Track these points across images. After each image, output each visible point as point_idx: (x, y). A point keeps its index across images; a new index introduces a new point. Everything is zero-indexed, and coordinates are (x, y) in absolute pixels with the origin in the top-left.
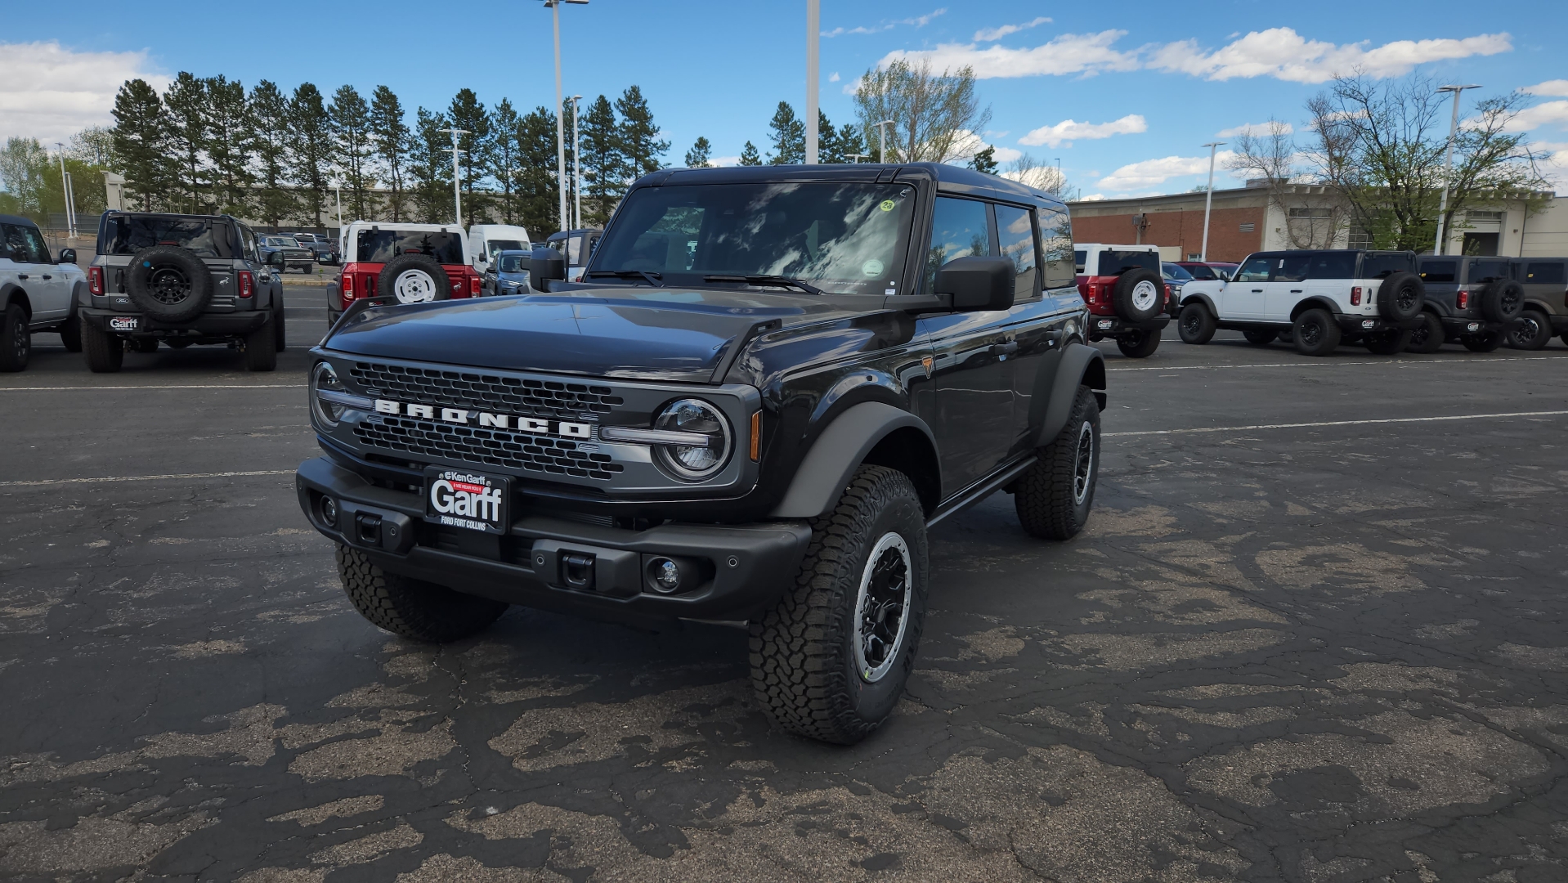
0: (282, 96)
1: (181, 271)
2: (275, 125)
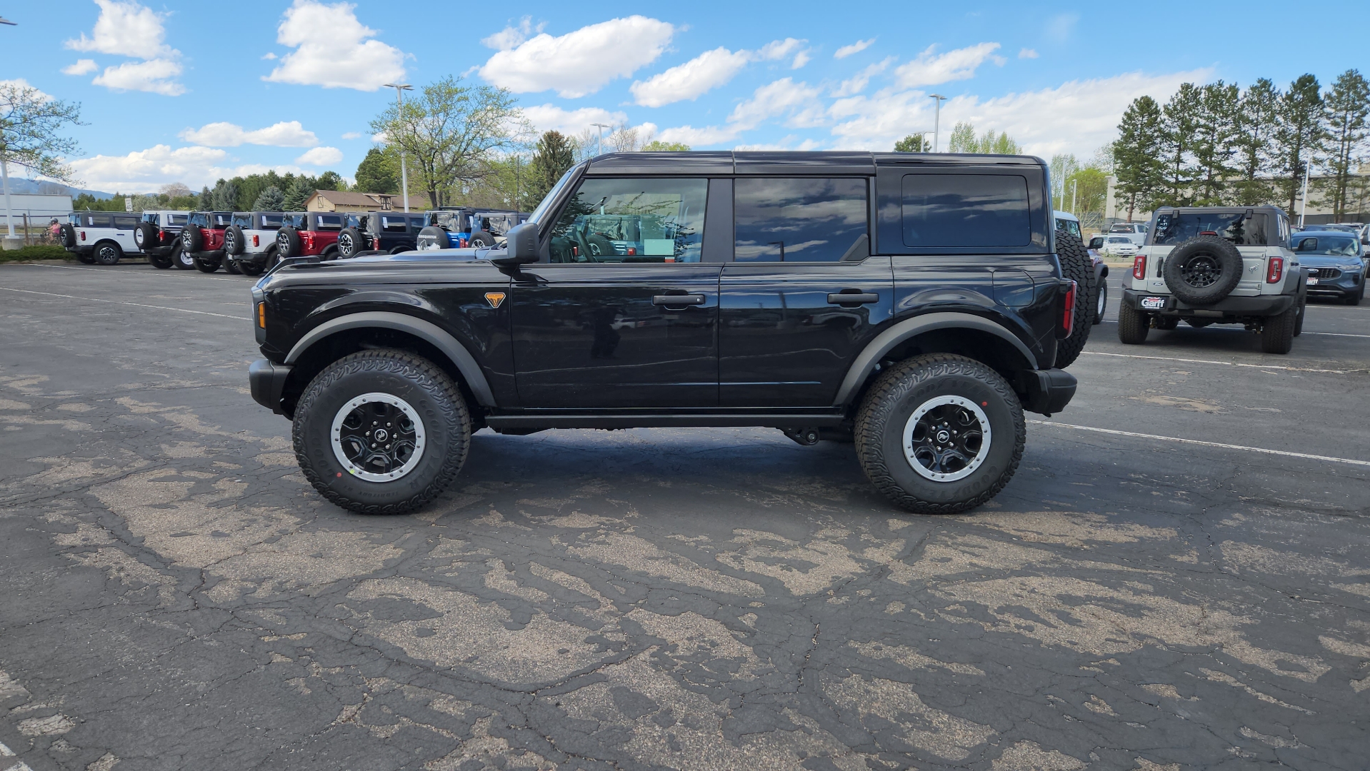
0: (1276, 91)
2: (1264, 119)
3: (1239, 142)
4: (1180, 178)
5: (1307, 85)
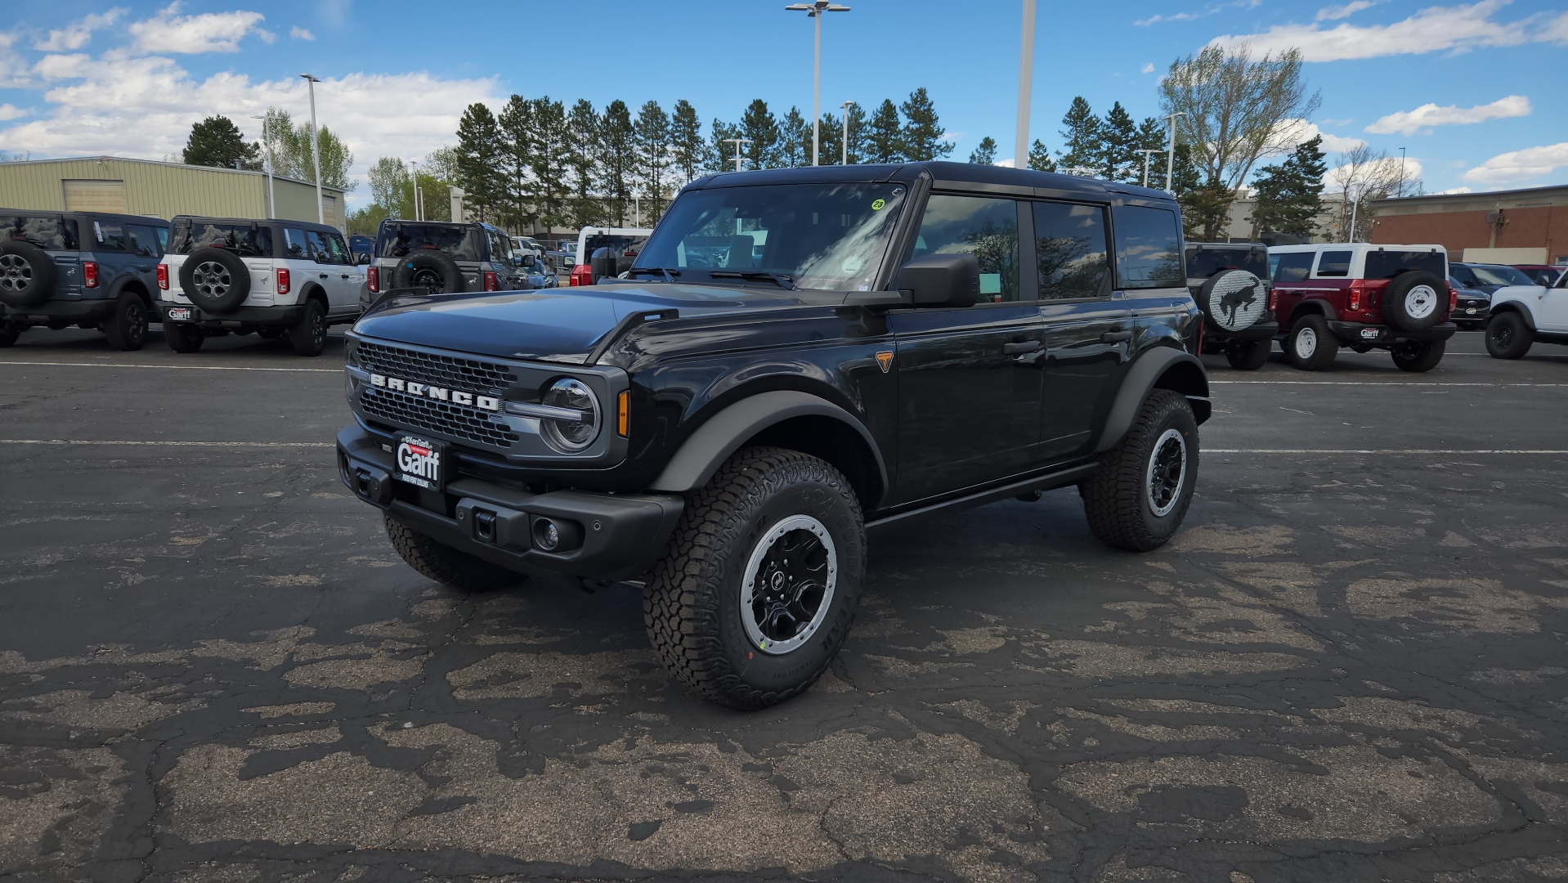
0: (596, 114)
1: (437, 272)
2: (589, 140)
3: (571, 161)
4: (523, 193)
5: (618, 109)
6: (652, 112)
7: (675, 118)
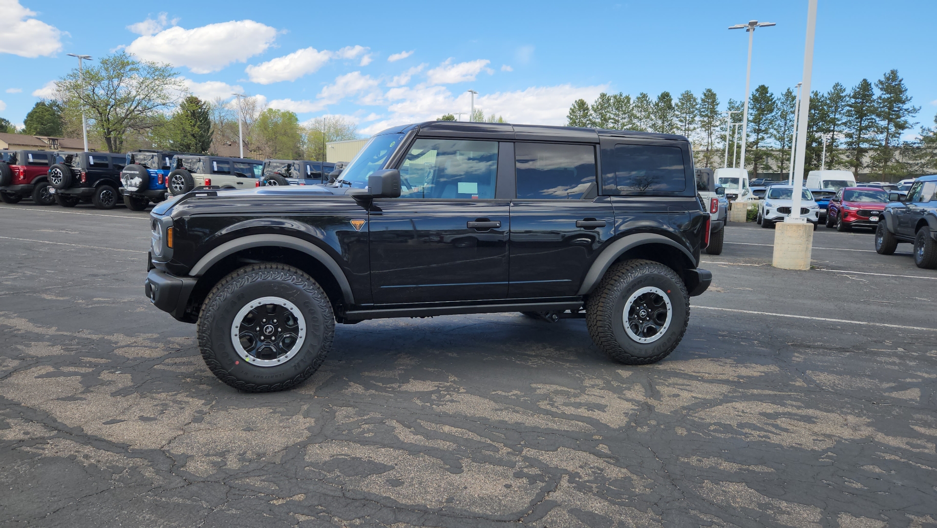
0: (650, 100)
5: (665, 97)
6: (688, 98)
7: (702, 100)
